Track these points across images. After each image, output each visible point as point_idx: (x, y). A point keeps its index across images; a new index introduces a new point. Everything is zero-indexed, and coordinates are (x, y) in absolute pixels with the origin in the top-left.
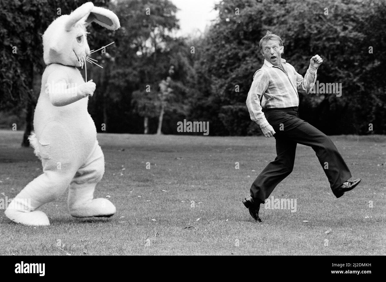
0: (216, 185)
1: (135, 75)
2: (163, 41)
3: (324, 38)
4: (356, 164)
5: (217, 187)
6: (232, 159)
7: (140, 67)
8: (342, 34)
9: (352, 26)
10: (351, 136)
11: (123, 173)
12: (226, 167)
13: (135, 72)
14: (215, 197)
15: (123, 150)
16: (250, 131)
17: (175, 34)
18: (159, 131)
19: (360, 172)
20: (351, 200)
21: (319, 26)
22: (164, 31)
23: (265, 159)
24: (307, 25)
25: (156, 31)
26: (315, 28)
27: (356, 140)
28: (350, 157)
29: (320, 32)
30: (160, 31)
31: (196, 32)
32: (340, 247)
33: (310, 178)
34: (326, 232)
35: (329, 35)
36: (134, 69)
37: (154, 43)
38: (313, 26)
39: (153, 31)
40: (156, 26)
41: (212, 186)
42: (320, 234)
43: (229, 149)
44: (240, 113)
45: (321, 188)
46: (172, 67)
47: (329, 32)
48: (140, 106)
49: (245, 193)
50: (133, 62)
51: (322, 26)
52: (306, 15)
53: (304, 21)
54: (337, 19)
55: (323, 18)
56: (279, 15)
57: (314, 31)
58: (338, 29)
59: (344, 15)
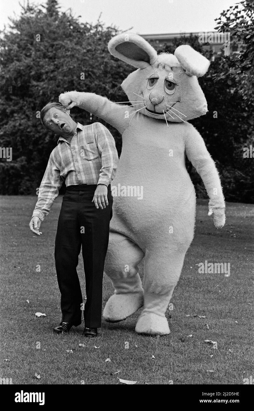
16: (22, 190)
44: (11, 171)
51: (91, 82)
52: (75, 72)
53: (73, 77)
54: (106, 76)
55: (92, 75)
56: (48, 70)
57: (83, 88)
58: (107, 87)
59: (113, 72)
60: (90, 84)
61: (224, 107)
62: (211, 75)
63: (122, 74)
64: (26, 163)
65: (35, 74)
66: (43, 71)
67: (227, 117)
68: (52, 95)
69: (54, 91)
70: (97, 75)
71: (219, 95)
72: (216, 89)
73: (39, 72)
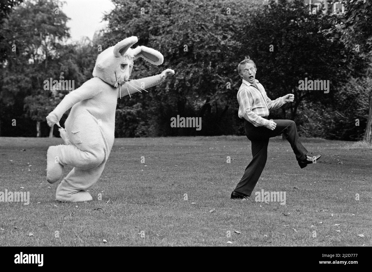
0: (115, 178)
1: (27, 82)
2: (53, 49)
3: (206, 47)
4: (235, 160)
5: (116, 179)
6: (126, 157)
7: (32, 73)
8: (223, 43)
9: (231, 35)
10: (231, 137)
11: (30, 169)
12: (121, 163)
13: (27, 79)
14: (116, 187)
15: (25, 150)
16: (138, 133)
17: (65, 42)
18: (51, 134)
19: (238, 166)
20: (231, 188)
21: (201, 35)
22: (55, 39)
23: (156, 156)
24: (191, 34)
25: (48, 39)
26: (198, 37)
27: (235, 140)
28: (229, 153)
29: (202, 41)
30: (51, 39)
31: (85, 40)
32: (222, 222)
33: (195, 171)
34: (211, 211)
35: (210, 43)
36: (26, 75)
37: (45, 50)
38: (196, 35)
39: (44, 39)
40: (47, 35)
41: (112, 178)
42: (206, 213)
43: (122, 148)
44: (128, 117)
45: (205, 179)
46: (63, 73)
47: (211, 41)
48: (32, 111)
49: (140, 183)
50: (25, 69)
51: (204, 35)
52: (189, 26)
53: (187, 31)
54: (217, 29)
55: (205, 28)
56: (164, 25)
57: (197, 40)
58: (219, 38)
59: (223, 25)
60: (203, 36)
61: (325, 54)
62: (321, 31)
63: (231, 26)
64: (141, 108)
65: (152, 29)
66: (160, 26)
67: (328, 64)
68: (169, 47)
69: (171, 44)
70: (209, 28)
71: (320, 43)
72: (317, 38)
73: (156, 26)
